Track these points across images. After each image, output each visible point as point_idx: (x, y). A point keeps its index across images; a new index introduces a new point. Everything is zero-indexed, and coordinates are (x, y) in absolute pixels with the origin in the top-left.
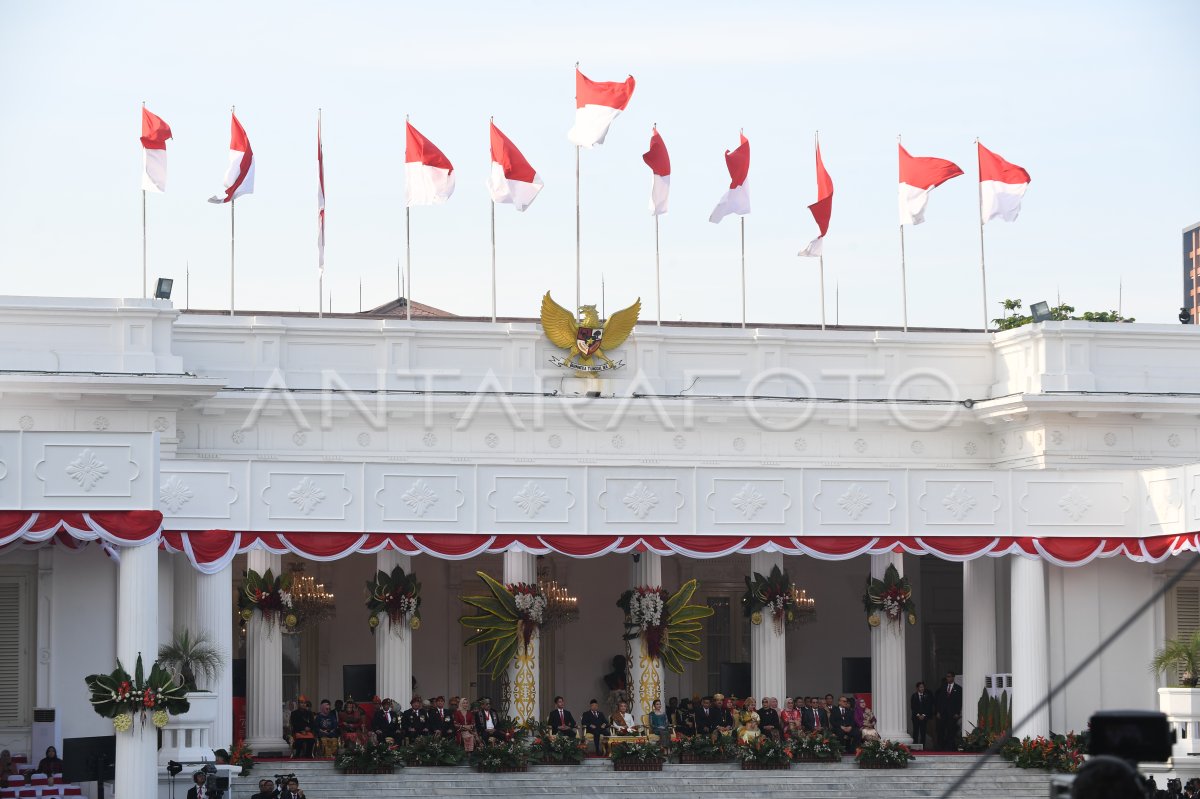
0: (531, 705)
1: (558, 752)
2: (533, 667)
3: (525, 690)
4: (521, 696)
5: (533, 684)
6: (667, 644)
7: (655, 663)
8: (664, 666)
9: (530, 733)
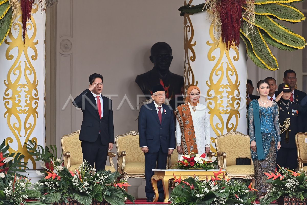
0: (31, 120)
1: (84, 194)
2: (35, 58)
3: (23, 94)
4: (15, 105)
5: (35, 85)
6: (253, 22)
7: (232, 52)
8: (246, 58)
9: (30, 164)
